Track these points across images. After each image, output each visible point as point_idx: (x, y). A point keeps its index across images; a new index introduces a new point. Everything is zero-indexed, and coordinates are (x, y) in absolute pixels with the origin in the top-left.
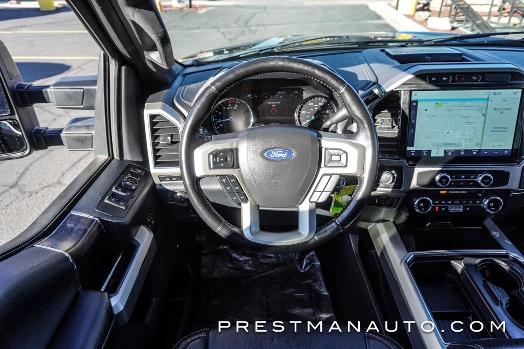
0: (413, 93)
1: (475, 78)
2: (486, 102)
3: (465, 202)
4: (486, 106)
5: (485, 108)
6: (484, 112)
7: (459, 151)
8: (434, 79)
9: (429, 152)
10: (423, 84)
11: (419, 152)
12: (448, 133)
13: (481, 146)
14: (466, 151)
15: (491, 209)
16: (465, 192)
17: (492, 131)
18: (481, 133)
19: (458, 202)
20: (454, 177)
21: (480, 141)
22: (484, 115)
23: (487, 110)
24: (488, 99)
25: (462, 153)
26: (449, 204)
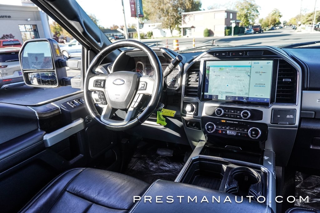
0: (207, 62)
1: (241, 54)
2: (250, 68)
3: (237, 129)
4: (250, 70)
5: (249, 72)
6: (249, 74)
7: (235, 97)
8: (218, 54)
9: (217, 96)
10: (212, 57)
11: (211, 96)
12: (228, 86)
13: (249, 95)
14: (239, 97)
15: (253, 135)
16: (237, 123)
17: (255, 86)
18: (248, 87)
19: (233, 129)
20: (227, 111)
21: (247, 92)
22: (249, 76)
23: (251, 73)
24: (251, 66)
25: (237, 99)
26: (227, 129)
